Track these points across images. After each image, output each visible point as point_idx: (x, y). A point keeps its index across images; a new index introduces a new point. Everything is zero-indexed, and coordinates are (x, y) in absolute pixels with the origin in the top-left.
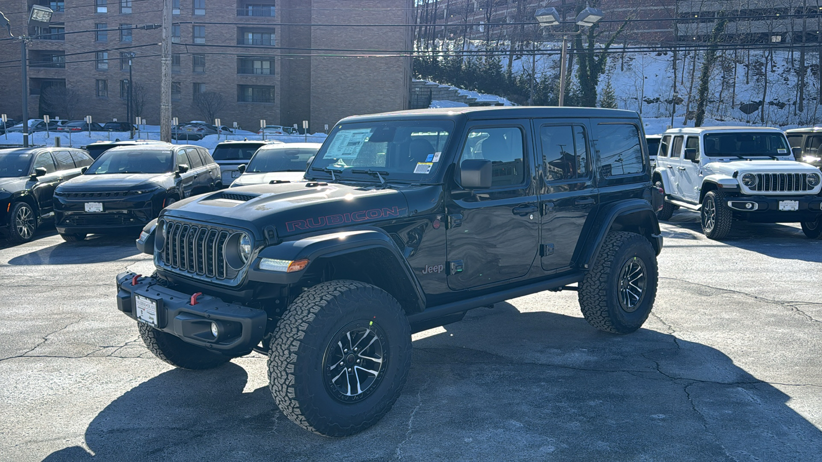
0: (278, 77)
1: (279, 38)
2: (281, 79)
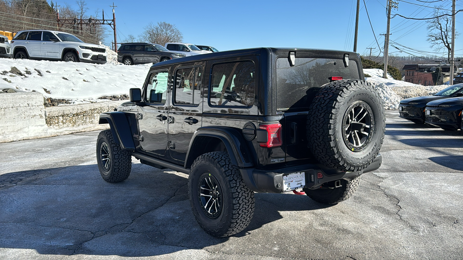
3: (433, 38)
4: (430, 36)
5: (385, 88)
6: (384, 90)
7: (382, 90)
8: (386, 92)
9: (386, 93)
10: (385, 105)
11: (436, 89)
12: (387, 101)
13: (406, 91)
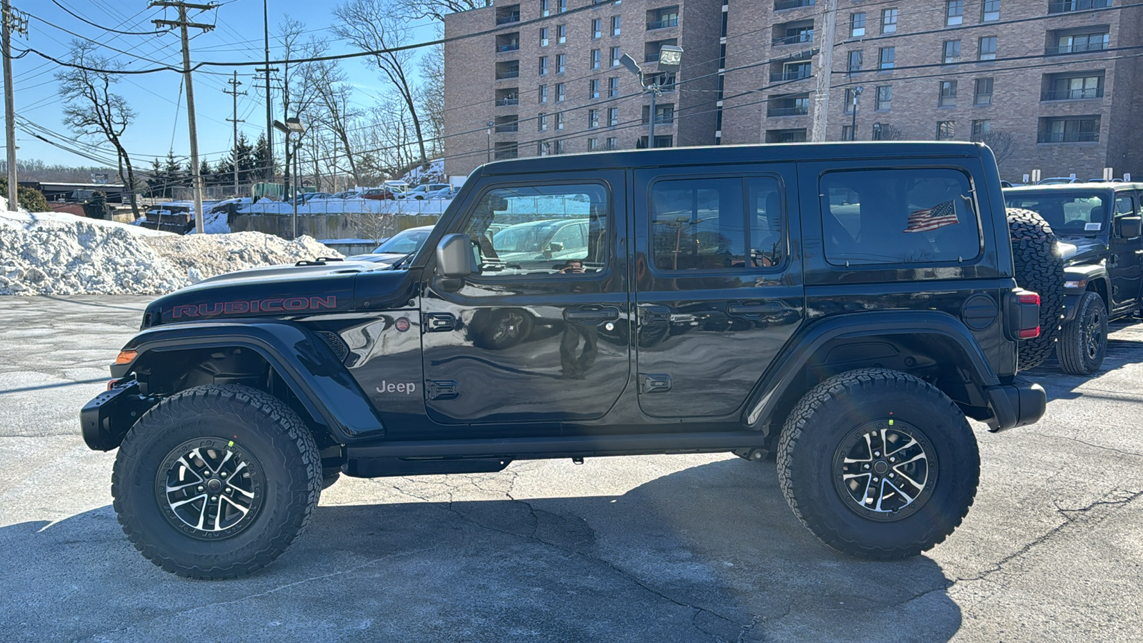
0: (1107, 101)
1: (1116, 39)
2: (1113, 103)
3: (78, 119)
4: (70, 113)
5: (132, 241)
6: (130, 244)
7: (125, 244)
8: (137, 250)
9: (137, 253)
10: (146, 283)
11: (238, 242)
12: (148, 273)
13: (178, 247)
